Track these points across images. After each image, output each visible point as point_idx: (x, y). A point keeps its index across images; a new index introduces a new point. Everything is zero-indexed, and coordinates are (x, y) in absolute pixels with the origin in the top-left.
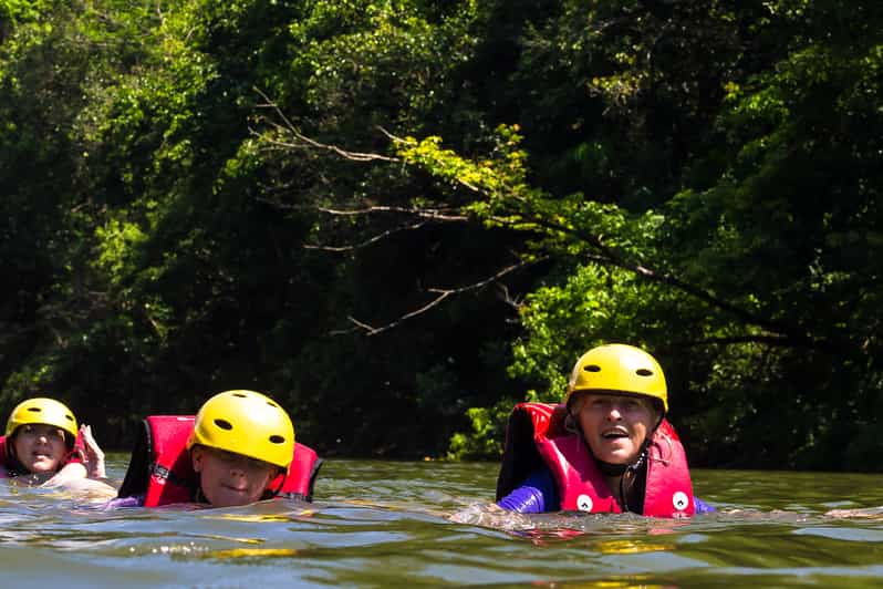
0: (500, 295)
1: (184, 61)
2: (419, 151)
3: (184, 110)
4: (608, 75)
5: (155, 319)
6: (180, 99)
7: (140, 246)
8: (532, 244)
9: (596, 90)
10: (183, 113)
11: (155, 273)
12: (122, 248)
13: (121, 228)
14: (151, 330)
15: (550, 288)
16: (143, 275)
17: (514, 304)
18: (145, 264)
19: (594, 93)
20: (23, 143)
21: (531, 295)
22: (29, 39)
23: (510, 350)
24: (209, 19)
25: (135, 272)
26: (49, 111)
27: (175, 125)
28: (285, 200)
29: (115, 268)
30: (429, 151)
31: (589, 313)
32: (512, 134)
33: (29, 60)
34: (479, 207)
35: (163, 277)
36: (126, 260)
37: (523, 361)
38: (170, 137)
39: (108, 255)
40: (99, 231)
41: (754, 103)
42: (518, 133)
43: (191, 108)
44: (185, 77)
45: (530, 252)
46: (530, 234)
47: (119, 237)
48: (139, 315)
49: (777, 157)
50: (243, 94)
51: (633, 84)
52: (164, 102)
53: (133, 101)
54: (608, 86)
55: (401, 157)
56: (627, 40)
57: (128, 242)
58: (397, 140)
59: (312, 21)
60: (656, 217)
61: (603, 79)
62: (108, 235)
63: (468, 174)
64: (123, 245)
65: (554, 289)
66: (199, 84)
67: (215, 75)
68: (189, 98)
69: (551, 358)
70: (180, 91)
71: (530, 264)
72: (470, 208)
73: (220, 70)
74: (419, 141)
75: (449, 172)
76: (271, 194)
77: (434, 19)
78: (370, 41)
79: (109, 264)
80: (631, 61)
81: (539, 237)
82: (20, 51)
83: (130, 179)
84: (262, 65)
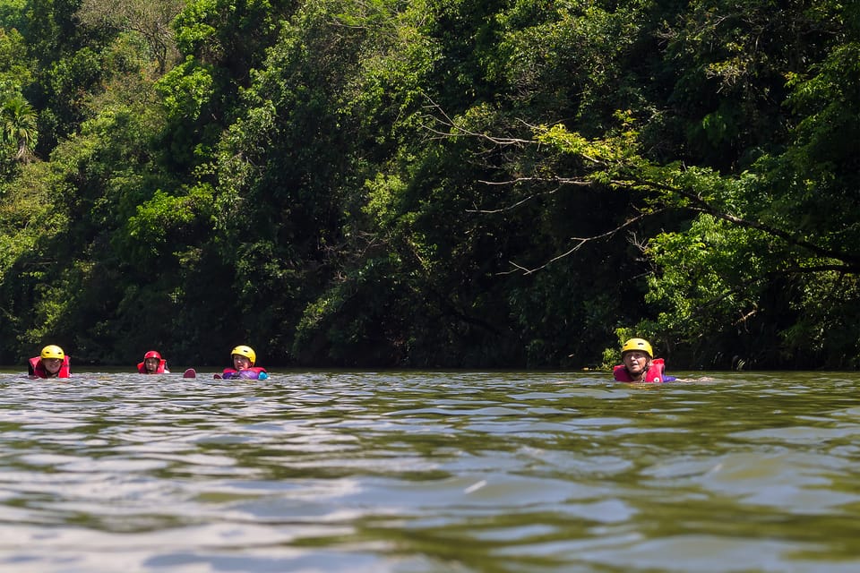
0: (630, 240)
1: (415, 46)
2: (550, 135)
3: (416, 86)
4: (721, 60)
5: (421, 255)
6: (413, 76)
7: (400, 194)
8: (647, 200)
9: (712, 73)
10: (414, 89)
11: (411, 217)
12: (387, 196)
13: (386, 179)
14: (418, 265)
15: (668, 234)
16: (403, 219)
17: (640, 246)
18: (404, 210)
19: (709, 76)
20: (313, 102)
21: (651, 239)
22: (315, 10)
23: (645, 281)
24: (438, 7)
25: (397, 216)
26: (332, 75)
27: (408, 100)
28: (491, 161)
29: (380, 214)
30: (557, 134)
31: (696, 252)
32: (626, 117)
33: (314, 30)
34: (600, 176)
35: (419, 220)
36: (389, 207)
37: (655, 289)
38: (405, 110)
39: (375, 203)
40: (368, 183)
41: (807, 88)
42: (631, 116)
43: (423, 86)
44: (417, 59)
45: (649, 206)
46: (646, 193)
47: (384, 188)
48: (407, 252)
49: (821, 130)
50: (463, 72)
51: (741, 68)
52: (400, 81)
53: (376, 80)
54: (720, 69)
55: (537, 140)
56: (737, 31)
57: (392, 191)
58: (533, 128)
59: (516, 10)
60: (750, 175)
61: (718, 64)
62: (375, 187)
63: (591, 151)
64: (388, 193)
65: (671, 234)
66: (428, 65)
67: (441, 57)
68: (421, 77)
69: (679, 287)
70: (412, 70)
71: (648, 216)
72: (592, 176)
73: (445, 52)
74: (550, 127)
75: (574, 150)
76: (479, 157)
77: (610, 9)
78: (552, 31)
79: (376, 211)
80: (740, 49)
81: (654, 195)
82: (308, 20)
83: (383, 141)
84: (478, 46)
